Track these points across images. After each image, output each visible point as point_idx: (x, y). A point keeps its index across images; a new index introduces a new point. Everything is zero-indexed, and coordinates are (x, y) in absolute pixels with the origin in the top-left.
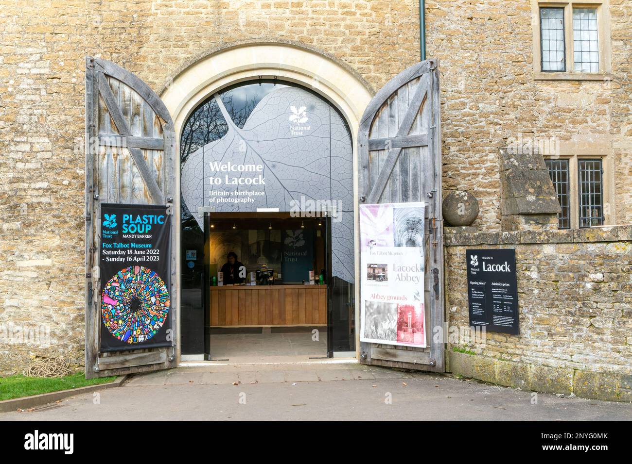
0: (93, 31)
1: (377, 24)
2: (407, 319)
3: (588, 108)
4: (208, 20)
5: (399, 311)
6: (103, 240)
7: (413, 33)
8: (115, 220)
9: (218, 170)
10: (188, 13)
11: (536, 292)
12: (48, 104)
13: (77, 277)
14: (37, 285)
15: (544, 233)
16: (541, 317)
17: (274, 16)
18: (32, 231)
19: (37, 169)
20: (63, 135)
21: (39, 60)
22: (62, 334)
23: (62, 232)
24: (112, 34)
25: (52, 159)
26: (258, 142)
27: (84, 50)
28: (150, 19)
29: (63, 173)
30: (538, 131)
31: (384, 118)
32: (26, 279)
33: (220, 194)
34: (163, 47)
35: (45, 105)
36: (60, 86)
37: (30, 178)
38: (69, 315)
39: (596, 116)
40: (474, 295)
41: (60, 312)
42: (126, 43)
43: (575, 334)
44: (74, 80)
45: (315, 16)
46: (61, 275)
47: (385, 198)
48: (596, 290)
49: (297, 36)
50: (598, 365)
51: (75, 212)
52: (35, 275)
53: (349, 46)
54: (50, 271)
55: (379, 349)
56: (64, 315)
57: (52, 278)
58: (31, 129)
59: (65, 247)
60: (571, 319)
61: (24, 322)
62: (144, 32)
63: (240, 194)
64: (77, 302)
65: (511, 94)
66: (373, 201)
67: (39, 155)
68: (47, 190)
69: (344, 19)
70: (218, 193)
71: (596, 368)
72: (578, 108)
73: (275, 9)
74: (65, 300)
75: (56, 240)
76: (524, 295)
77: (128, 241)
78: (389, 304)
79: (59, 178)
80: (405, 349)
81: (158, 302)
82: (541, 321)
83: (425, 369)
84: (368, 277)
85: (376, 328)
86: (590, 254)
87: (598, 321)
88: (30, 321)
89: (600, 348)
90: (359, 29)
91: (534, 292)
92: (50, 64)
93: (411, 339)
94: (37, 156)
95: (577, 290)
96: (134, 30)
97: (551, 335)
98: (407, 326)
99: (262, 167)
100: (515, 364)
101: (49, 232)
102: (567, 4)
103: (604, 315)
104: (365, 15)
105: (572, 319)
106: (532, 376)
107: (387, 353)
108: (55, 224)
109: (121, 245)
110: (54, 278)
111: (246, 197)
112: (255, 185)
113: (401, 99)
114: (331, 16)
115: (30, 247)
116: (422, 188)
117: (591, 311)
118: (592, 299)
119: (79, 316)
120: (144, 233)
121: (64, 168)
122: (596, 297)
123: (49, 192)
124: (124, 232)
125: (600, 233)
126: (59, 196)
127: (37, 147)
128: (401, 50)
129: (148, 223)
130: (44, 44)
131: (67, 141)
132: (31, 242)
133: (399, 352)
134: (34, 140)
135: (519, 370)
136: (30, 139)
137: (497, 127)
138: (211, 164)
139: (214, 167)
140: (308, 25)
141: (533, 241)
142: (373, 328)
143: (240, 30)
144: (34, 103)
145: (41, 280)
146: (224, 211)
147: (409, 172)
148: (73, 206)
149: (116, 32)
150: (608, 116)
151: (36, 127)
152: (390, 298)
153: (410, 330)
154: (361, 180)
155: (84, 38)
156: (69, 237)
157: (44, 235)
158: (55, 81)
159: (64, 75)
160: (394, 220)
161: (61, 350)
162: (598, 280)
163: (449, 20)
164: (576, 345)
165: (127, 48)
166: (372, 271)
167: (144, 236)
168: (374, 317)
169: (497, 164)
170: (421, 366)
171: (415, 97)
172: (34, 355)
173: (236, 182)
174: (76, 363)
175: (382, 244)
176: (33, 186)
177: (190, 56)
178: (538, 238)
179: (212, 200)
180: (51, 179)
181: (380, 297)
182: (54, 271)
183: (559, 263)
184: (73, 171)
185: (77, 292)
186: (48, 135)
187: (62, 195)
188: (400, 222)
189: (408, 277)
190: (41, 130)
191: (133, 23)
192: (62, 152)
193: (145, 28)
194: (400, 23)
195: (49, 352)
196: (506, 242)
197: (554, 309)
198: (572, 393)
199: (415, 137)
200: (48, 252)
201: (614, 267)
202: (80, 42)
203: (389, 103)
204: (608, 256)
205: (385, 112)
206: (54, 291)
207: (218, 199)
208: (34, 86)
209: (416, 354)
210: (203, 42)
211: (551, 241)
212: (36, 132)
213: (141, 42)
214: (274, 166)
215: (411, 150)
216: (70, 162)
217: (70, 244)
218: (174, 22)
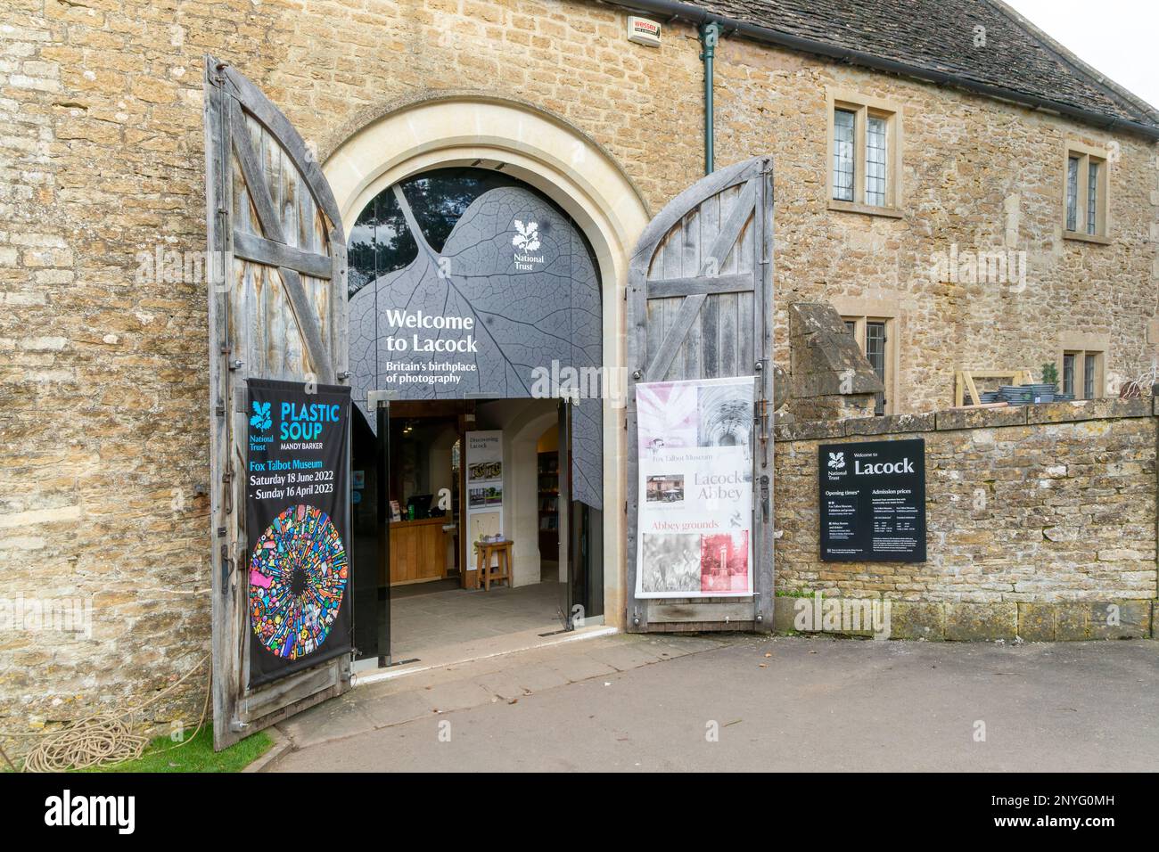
0: (164, 15)
1: (651, 97)
2: (719, 555)
3: (878, 253)
4: (397, 39)
5: (704, 545)
6: (252, 456)
7: (696, 120)
8: (269, 413)
9: (401, 325)
10: (361, 19)
11: (956, 498)
12: (58, 161)
13: (141, 539)
14: (46, 566)
15: (978, 413)
16: (961, 534)
17: (507, 54)
18: (29, 446)
19: (37, 307)
20: (102, 235)
21: (30, 58)
22: (108, 664)
23: (106, 445)
24: (208, 30)
25: (75, 286)
26: (466, 277)
27: (145, 54)
28: (287, 15)
29: (104, 318)
30: (830, 281)
31: (675, 248)
32: (16, 555)
33: (404, 367)
34: (316, 76)
35: (52, 164)
36: (87, 126)
37: (20, 328)
38: (123, 621)
39: (886, 265)
40: (833, 510)
41: (103, 618)
42: (240, 56)
43: (1020, 554)
44: (121, 117)
45: (567, 67)
46: (105, 538)
47: (675, 373)
48: (1057, 488)
49: (542, 98)
50: (1055, 594)
51: (134, 402)
52: (40, 543)
53: (617, 126)
54: (76, 531)
55: (662, 607)
56: (112, 622)
57: (82, 546)
58: (17, 215)
59: (114, 478)
60: (1013, 533)
61: (11, 652)
62: (277, 40)
63: (436, 367)
64: (141, 591)
65: (803, 227)
66: (655, 378)
67: (42, 277)
68: (63, 354)
69: (608, 81)
70: (401, 367)
71: (1052, 597)
72: (870, 254)
73: (508, 43)
74: (115, 591)
75: (89, 464)
76: (932, 505)
77: (289, 456)
78: (685, 535)
79: (95, 330)
80: (708, 601)
81: (330, 572)
82: (963, 538)
83: (742, 627)
84: (648, 497)
85: (663, 574)
86: (1050, 440)
87: (1058, 533)
88: (27, 648)
89: (1059, 570)
90: (629, 101)
91: (952, 499)
92: (60, 71)
93: (725, 586)
94: (35, 278)
95: (1027, 491)
96: (257, 30)
97: (978, 557)
98: (719, 566)
99: (471, 322)
100: (913, 604)
101: (73, 446)
102: (862, 106)
103: (1066, 523)
104: (635, 79)
105: (1016, 532)
106: (947, 619)
107: (678, 611)
108: (86, 429)
109: (279, 465)
110: (88, 546)
111: (447, 373)
112: (461, 353)
113: (707, 217)
114: (591, 72)
115: (24, 483)
116: (740, 356)
117: (1047, 519)
118: (1050, 502)
119: (149, 619)
120: (312, 440)
121: (107, 308)
122: (1056, 500)
123: (71, 360)
124: (282, 437)
125: (1069, 409)
126: (94, 369)
127: (34, 258)
128: (681, 144)
129: (318, 421)
130: (42, 23)
131: (110, 249)
132: (28, 470)
133: (699, 607)
134: (30, 239)
135: (922, 613)
136: (15, 238)
137: (788, 273)
138: (389, 312)
139: (395, 318)
140: (557, 82)
141: (959, 425)
142: (658, 575)
143: (454, 70)
144: (22, 156)
145: (56, 553)
146: (412, 399)
147: (717, 332)
148: (129, 389)
149: (217, 27)
150: (896, 266)
151: (32, 212)
152: (686, 526)
153: (724, 571)
154: (632, 346)
155: (142, 27)
156: (122, 456)
157: (60, 454)
158: (75, 112)
159: (96, 103)
160: (698, 405)
161: (107, 698)
162: (1059, 475)
163: (737, 107)
164: (1023, 568)
165: (241, 65)
166: (655, 487)
167: (312, 446)
168: (657, 558)
169: (786, 326)
170: (735, 624)
171: (733, 215)
172: (39, 721)
173: (432, 346)
174: (145, 720)
175: (675, 444)
176: (28, 344)
177: (367, 102)
178: (968, 420)
179: (391, 379)
180: (75, 330)
181: (670, 527)
182: (87, 532)
183: (997, 455)
184: (127, 314)
185: (142, 570)
186: (65, 233)
187: (103, 366)
188: (709, 409)
189: (722, 492)
190: (45, 218)
191: (252, 17)
192: (99, 273)
193: (279, 31)
194: (680, 101)
195: (78, 708)
196: (904, 430)
197: (987, 521)
198: (1018, 637)
199: (732, 278)
200: (72, 490)
201: (1085, 455)
202: (135, 33)
203: (684, 223)
204: (1077, 440)
205: (678, 238)
206: (89, 574)
207: (401, 378)
208: (21, 117)
209: (729, 607)
210: (390, 80)
211: (989, 424)
212: (32, 223)
213: (271, 58)
214: (490, 321)
215: (722, 297)
216: (121, 295)
217: (122, 471)
218: (335, 30)
